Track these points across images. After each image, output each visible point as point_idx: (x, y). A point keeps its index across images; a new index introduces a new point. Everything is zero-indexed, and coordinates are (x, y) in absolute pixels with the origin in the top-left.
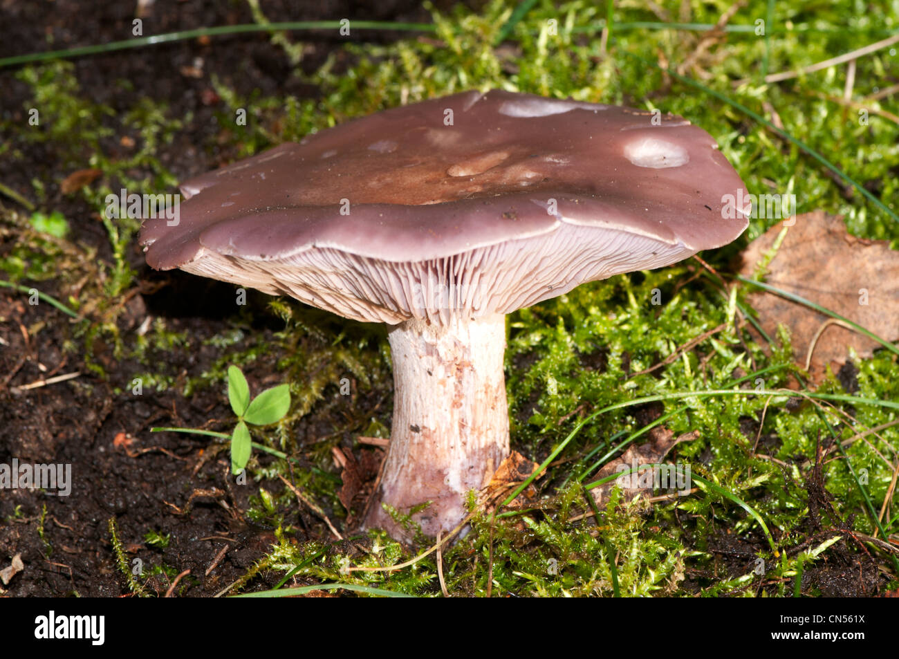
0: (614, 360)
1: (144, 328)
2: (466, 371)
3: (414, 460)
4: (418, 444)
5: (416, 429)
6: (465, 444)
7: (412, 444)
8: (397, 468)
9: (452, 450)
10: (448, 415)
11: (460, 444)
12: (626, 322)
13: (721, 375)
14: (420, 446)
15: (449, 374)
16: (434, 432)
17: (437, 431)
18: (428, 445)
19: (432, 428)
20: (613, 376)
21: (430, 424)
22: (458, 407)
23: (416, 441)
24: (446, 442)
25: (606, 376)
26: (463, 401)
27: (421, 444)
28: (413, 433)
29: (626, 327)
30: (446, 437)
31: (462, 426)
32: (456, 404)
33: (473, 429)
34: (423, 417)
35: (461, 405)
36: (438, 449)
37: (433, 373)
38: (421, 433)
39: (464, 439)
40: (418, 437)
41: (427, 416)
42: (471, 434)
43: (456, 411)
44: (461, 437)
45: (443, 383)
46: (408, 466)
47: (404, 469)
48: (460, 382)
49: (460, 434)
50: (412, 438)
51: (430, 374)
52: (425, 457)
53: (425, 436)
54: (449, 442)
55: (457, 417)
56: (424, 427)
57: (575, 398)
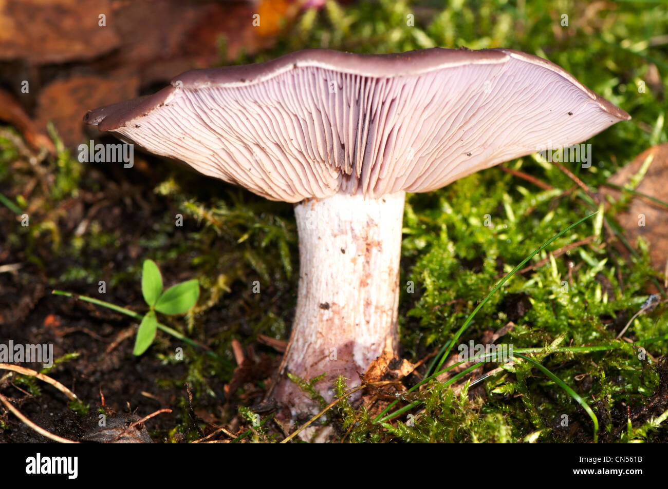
0: (490, 263)
1: (81, 229)
2: (374, 250)
3: (323, 336)
4: (327, 320)
5: (326, 306)
6: (368, 322)
7: (322, 321)
8: (303, 347)
9: (357, 328)
10: (356, 292)
11: (363, 323)
12: (504, 232)
13: (586, 278)
14: (329, 322)
15: (360, 253)
16: (343, 308)
17: (346, 307)
18: (337, 321)
19: (342, 305)
20: (487, 276)
21: (340, 300)
22: (364, 286)
23: (325, 318)
24: (352, 319)
25: (481, 276)
26: (369, 281)
27: (330, 320)
28: (322, 311)
29: (503, 237)
30: (353, 314)
31: (368, 304)
32: (363, 284)
33: (377, 308)
34: (333, 295)
35: (367, 284)
36: (346, 324)
37: (346, 251)
38: (330, 309)
39: (367, 318)
40: (327, 314)
41: (337, 293)
42: (376, 312)
43: (363, 290)
44: (365, 316)
45: (354, 261)
46: (316, 343)
47: (312, 346)
48: (368, 262)
49: (364, 313)
50: (322, 315)
51: (343, 251)
52: (334, 332)
53: (334, 312)
54: (355, 319)
55: (363, 295)
56: (334, 304)
57: (452, 294)
